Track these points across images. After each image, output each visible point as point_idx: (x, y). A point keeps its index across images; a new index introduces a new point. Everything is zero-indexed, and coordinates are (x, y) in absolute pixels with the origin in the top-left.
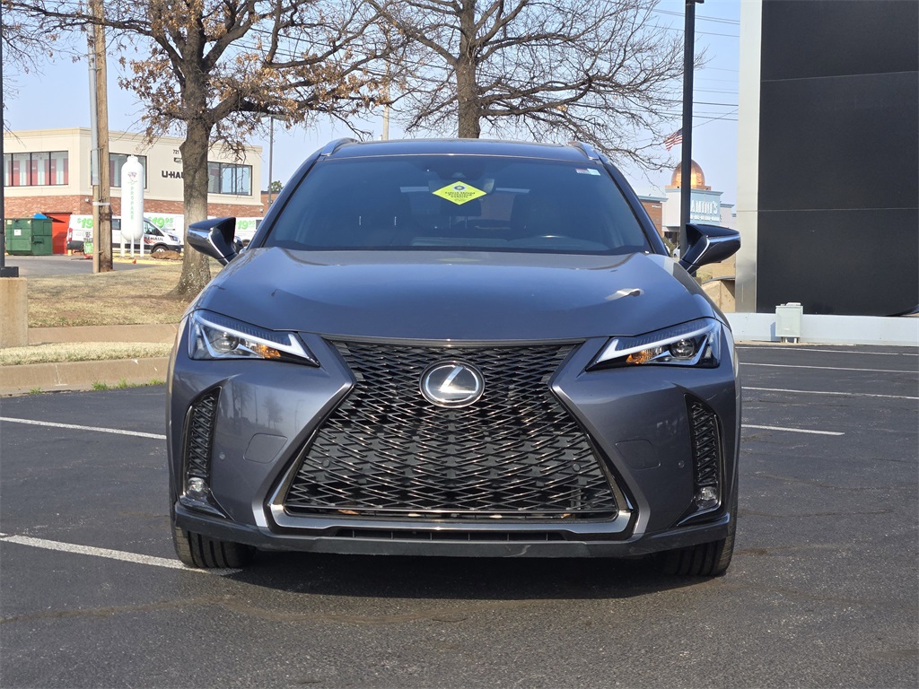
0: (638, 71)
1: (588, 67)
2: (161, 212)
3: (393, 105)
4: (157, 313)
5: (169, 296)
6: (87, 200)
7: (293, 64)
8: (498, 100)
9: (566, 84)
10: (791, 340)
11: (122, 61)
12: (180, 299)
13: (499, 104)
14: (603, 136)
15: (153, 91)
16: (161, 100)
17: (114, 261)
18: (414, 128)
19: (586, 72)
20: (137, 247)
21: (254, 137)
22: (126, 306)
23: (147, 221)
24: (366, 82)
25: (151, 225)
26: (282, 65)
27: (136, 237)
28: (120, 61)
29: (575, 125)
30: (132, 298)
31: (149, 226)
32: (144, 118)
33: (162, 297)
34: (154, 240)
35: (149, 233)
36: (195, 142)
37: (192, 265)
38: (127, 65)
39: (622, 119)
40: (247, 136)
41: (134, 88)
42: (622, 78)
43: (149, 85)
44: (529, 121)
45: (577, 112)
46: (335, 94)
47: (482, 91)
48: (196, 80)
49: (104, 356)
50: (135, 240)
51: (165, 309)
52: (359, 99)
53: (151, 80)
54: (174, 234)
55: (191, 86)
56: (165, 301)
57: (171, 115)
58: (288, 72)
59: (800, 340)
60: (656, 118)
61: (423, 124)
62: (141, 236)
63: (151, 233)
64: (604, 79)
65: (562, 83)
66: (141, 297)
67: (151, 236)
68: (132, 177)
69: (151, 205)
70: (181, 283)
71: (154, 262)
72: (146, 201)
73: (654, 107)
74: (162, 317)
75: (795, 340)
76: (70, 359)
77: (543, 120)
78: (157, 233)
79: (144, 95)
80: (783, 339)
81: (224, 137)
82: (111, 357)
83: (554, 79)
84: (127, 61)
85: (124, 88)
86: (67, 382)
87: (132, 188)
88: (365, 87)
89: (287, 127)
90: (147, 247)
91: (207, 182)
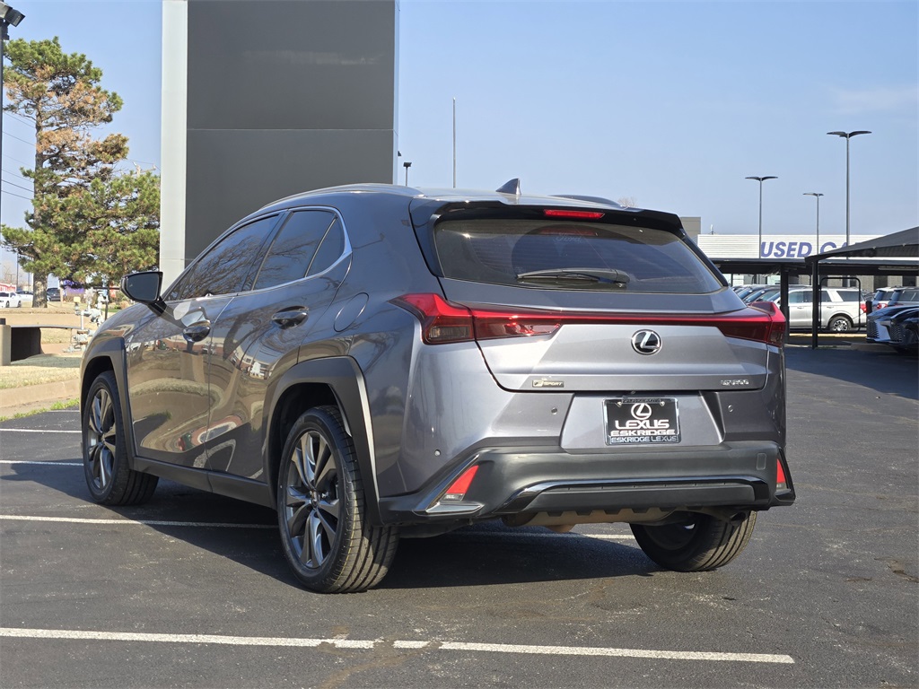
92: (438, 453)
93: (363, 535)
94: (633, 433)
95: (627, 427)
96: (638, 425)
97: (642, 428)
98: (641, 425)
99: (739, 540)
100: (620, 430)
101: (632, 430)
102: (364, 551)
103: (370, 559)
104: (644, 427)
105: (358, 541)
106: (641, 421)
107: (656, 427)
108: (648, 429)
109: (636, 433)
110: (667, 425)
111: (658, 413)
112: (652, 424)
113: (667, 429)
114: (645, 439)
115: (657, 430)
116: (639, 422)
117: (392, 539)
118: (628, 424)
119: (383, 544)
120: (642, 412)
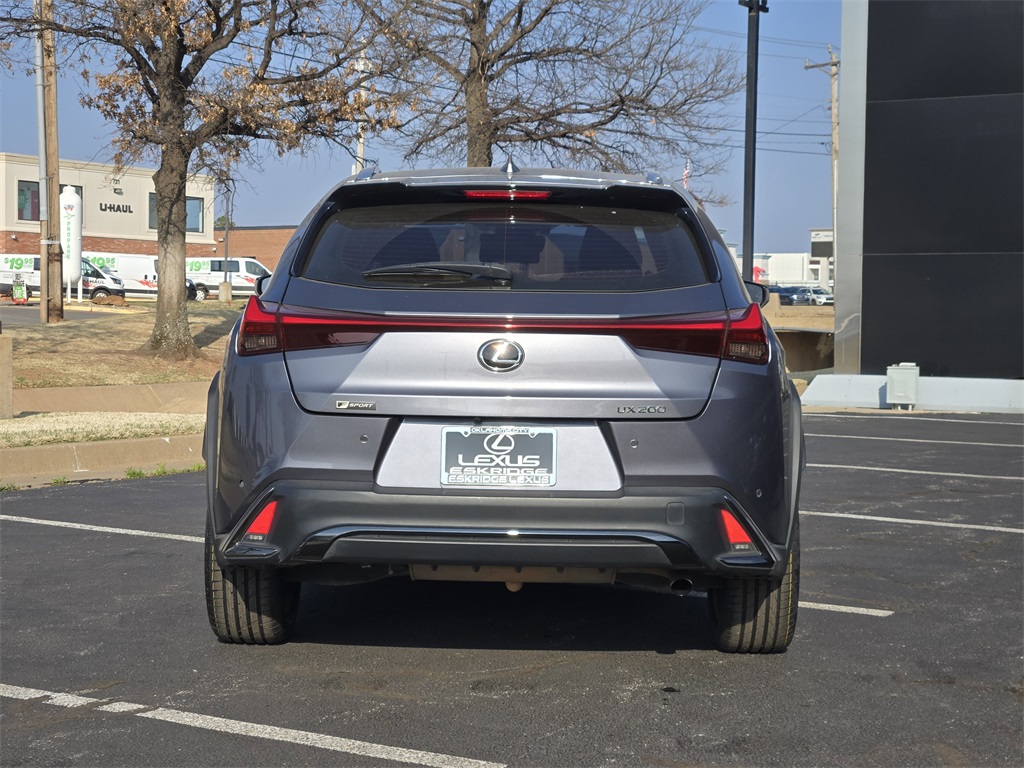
0: (675, 91)
1: (621, 87)
2: (99, 251)
3: (403, 129)
4: (130, 372)
5: (140, 352)
6: (14, 237)
7: (287, 80)
8: (513, 123)
9: (592, 107)
10: (905, 407)
11: (85, 74)
12: (154, 355)
13: (512, 128)
14: (633, 165)
15: (121, 110)
16: (130, 121)
17: (65, 308)
18: (414, 156)
19: (618, 92)
20: (74, 291)
21: (240, 165)
22: (91, 363)
23: (85, 261)
24: (374, 102)
25: (90, 266)
26: (276, 81)
27: (74, 279)
28: (83, 74)
29: (603, 153)
30: (98, 353)
31: (88, 268)
32: (114, 142)
33: (132, 353)
34: (94, 283)
35: (87, 274)
36: (172, 171)
37: (168, 315)
38: (92, 80)
39: (656, 146)
40: (233, 164)
41: (98, 107)
42: (656, 100)
43: (115, 104)
44: (548, 148)
45: (604, 138)
46: (336, 116)
47: (496, 112)
48: (173, 97)
49: (128, 433)
50: (72, 283)
51: (137, 368)
52: (365, 121)
53: (119, 97)
54: (116, 276)
55: (167, 105)
56: (136, 358)
57: (146, 139)
58: (281, 90)
59: (916, 407)
60: (695, 146)
61: (424, 151)
62: (79, 278)
63: (90, 276)
64: (637, 100)
65: (588, 105)
66: (107, 352)
67: (90, 279)
68: (69, 211)
69: (89, 243)
70: (155, 336)
71: (96, 309)
72: (84, 239)
73: (694, 133)
74: (135, 376)
75: (910, 407)
76: (88, 438)
77: (565, 147)
78: (97, 275)
79: (109, 114)
80: (894, 406)
81: (209, 166)
82: (136, 435)
83: (579, 100)
84: (90, 74)
85: (86, 106)
86: (87, 468)
87: (69, 223)
88: (373, 107)
89: (280, 154)
90: (85, 291)
91: (185, 218)
92: (242, 485)
93: (224, 577)
94: (483, 471)
95: (476, 463)
96: (492, 460)
97: (498, 466)
98: (498, 460)
99: (772, 617)
100: (464, 467)
101: (482, 467)
102: (230, 597)
103: (242, 606)
104: (502, 464)
105: (220, 584)
106: (498, 456)
107: (520, 464)
108: (507, 467)
110: (537, 463)
111: (523, 446)
112: (514, 461)
113: (535, 468)
115: (520, 468)
116: (494, 457)
117: (263, 584)
118: (477, 459)
119: (252, 590)
120: (498, 445)
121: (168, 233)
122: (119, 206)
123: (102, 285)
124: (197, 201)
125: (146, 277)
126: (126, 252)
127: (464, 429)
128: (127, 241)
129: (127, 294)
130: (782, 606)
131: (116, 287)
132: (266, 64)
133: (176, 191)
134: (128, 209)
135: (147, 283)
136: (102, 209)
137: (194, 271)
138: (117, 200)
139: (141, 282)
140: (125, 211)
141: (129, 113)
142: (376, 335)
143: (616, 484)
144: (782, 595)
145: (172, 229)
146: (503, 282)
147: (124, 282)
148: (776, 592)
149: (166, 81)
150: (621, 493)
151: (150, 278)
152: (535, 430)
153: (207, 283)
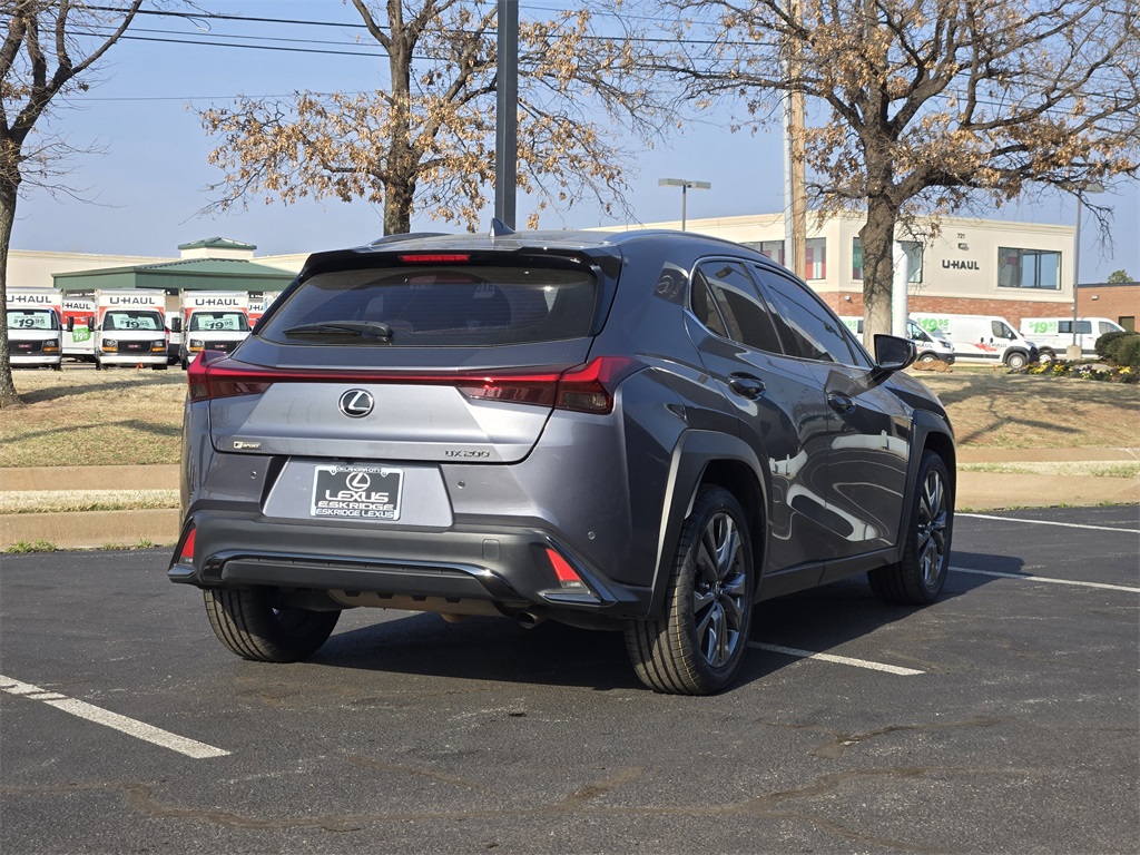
2: (941, 312)
6: (847, 298)
7: (1001, 123)
11: (792, 128)
23: (912, 324)
26: (986, 126)
31: (917, 331)
36: (878, 226)
54: (946, 339)
58: (998, 134)
63: (916, 339)
69: (930, 303)
72: (921, 299)
78: (925, 338)
84: (797, 128)
94: (344, 505)
95: (339, 499)
96: (352, 496)
97: (356, 501)
98: (356, 496)
100: (330, 501)
101: (343, 502)
102: (221, 615)
103: (232, 625)
104: (359, 499)
106: (356, 492)
107: (373, 500)
108: (363, 502)
109: (348, 505)
110: (386, 500)
111: (378, 484)
112: (368, 497)
113: (385, 504)
114: (355, 514)
115: (373, 503)
116: (353, 493)
117: (245, 606)
118: (340, 494)
119: (236, 612)
120: (359, 482)
121: (872, 292)
122: (963, 263)
123: (929, 349)
124: (1055, 255)
125: (982, 340)
126: (971, 313)
127: (332, 469)
128: (973, 301)
129: (956, 359)
130: (673, 648)
131: (946, 351)
132: (971, 110)
133: (882, 248)
134: (974, 266)
135: (983, 347)
136: (944, 267)
137: (1039, 333)
138: (961, 256)
139: (977, 345)
140: (971, 268)
141: (839, 166)
142: (268, 384)
143: (448, 522)
144: (671, 637)
145: (877, 288)
146: (384, 339)
147: (954, 345)
148: (664, 633)
149: (874, 131)
150: (451, 529)
151: (987, 341)
152: (386, 471)
153: (1053, 347)
